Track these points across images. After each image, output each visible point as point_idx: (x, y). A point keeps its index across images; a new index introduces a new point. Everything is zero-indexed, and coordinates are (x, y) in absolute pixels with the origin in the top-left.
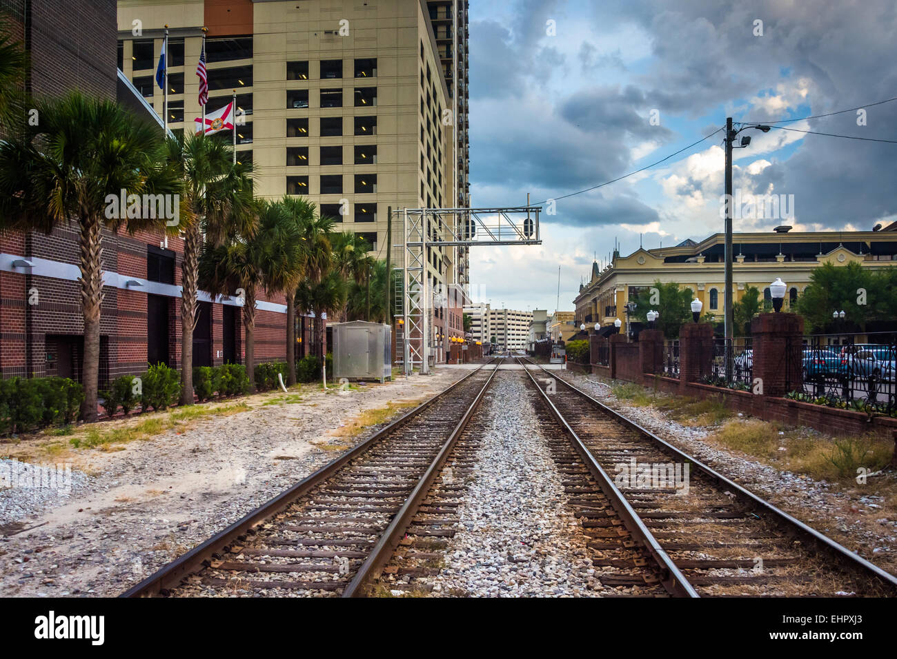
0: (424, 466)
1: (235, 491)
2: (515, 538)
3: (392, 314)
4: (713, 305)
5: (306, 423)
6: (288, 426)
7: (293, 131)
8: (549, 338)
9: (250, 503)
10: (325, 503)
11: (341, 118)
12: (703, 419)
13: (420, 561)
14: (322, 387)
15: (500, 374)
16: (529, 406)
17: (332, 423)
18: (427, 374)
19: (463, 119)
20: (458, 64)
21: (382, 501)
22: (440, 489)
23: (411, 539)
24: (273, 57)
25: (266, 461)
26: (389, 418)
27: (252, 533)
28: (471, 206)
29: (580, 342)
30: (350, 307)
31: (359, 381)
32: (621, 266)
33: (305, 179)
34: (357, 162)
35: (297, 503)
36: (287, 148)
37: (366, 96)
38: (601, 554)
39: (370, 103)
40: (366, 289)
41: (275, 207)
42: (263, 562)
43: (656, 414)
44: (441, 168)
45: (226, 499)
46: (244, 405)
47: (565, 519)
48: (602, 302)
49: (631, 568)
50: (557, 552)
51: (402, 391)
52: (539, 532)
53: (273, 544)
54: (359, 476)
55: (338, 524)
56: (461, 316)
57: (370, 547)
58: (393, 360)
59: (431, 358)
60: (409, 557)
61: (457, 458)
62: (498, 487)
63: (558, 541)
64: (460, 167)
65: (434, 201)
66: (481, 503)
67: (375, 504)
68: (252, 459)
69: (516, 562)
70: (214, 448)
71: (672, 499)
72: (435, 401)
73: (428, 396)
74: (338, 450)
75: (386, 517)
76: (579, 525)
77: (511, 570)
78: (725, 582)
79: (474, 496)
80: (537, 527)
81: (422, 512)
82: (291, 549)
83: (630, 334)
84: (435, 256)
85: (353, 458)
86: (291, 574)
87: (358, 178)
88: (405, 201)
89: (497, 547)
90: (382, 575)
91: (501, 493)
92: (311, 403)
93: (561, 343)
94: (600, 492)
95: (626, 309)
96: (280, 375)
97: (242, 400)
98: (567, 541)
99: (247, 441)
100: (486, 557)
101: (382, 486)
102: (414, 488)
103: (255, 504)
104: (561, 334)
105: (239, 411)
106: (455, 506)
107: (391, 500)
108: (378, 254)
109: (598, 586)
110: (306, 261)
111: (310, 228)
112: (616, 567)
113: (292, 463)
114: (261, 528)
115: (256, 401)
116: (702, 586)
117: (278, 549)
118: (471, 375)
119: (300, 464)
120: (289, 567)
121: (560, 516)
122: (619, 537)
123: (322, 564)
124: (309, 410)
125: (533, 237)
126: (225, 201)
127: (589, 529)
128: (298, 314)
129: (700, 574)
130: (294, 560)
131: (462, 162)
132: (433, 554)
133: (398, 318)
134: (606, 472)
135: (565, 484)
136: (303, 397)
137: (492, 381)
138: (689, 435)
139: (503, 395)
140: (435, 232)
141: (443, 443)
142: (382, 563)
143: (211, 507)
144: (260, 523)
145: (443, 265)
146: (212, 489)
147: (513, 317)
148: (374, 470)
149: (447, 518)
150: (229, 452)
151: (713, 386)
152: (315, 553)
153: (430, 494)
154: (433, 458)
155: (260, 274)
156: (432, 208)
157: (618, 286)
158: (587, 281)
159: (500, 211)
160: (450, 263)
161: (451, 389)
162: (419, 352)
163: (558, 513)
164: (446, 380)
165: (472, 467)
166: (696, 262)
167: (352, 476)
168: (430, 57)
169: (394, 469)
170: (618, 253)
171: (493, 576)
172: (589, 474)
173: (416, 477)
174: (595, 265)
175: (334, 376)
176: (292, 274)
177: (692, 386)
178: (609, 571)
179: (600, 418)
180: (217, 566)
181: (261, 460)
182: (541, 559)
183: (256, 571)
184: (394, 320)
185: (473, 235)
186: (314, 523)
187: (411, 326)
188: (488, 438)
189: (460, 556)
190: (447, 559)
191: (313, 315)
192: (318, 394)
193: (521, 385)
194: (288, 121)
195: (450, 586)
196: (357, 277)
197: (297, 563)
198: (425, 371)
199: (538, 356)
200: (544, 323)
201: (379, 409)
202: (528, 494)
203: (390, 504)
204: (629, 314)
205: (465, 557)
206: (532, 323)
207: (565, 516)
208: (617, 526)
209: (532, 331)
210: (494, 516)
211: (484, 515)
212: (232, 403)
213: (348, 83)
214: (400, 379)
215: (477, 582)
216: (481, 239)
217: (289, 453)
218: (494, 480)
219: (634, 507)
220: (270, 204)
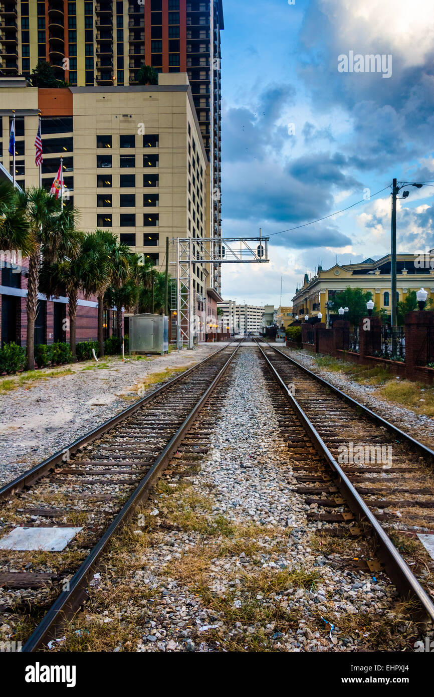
0: (190, 409)
1: (67, 426)
2: (245, 453)
3: (169, 308)
4: (386, 303)
5: (112, 382)
6: (100, 384)
7: (101, 183)
8: (275, 325)
9: (77, 433)
10: (126, 433)
11: (135, 175)
12: (373, 380)
13: (186, 467)
14: (122, 358)
15: (242, 349)
16: (259, 371)
17: (129, 382)
18: (192, 349)
19: (218, 176)
20: (214, 138)
21: (162, 431)
22: (200, 424)
23: (181, 454)
24: (88, 132)
25: (86, 407)
26: (166, 379)
27: (80, 451)
28: (222, 236)
29: (295, 328)
30: (141, 304)
31: (147, 354)
32: (323, 276)
33: (110, 216)
34: (145, 205)
35: (108, 433)
36: (98, 195)
37: (152, 160)
38: (298, 463)
39: (154, 165)
40: (151, 291)
41: (91, 238)
42: (88, 469)
43: (343, 377)
44: (202, 209)
45: (61, 431)
46: (69, 370)
47: (277, 442)
48: (310, 301)
49: (316, 472)
50: (271, 462)
51: (175, 360)
52: (261, 450)
53: (94, 458)
54: (147, 416)
55: (135, 446)
56: (216, 309)
57: (155, 459)
58: (170, 339)
59: (195, 338)
60: (179, 465)
61: (211, 404)
62: (236, 423)
63: (272, 456)
64: (215, 209)
65: (198, 232)
66: (225, 432)
67: (158, 433)
68: (76, 406)
69: (245, 468)
70: (51, 399)
71: (346, 431)
72: (197, 367)
73: (193, 364)
74: (133, 400)
75: (165, 441)
76: (286, 446)
77: (242, 472)
78: (373, 481)
79: (221, 428)
80: (259, 447)
81: (188, 438)
82: (105, 461)
83: (329, 322)
84: (198, 269)
85: (144, 404)
86: (105, 476)
87: (146, 216)
88: (178, 232)
89: (234, 459)
90: (163, 475)
91: (238, 427)
92: (115, 369)
93: (283, 328)
94: (301, 426)
95: (327, 306)
96: (93, 350)
97: (68, 367)
98: (277, 455)
99: (73, 394)
100: (226, 465)
101: (163, 422)
102: (182, 423)
103: (80, 434)
104: (283, 322)
105: (67, 375)
106: (209, 434)
107: (168, 431)
108: (160, 268)
109: (295, 481)
110: (111, 274)
111: (114, 251)
112: (307, 471)
113: (104, 408)
114: (85, 449)
115: (77, 367)
116: (358, 483)
117: (97, 461)
118: (222, 350)
119: (109, 409)
120: (104, 471)
121: (274, 441)
122: (310, 454)
123: (125, 469)
124: (114, 373)
125: (264, 257)
126: (58, 234)
127: (292, 449)
128: (105, 308)
129: (358, 476)
130: (107, 467)
131: (216, 205)
132: (194, 463)
133: (173, 311)
134: (306, 414)
135: (279, 421)
136: (109, 364)
137: (236, 353)
138: (363, 391)
139: (242, 364)
140: (198, 253)
141: (202, 395)
142: (162, 468)
143: (51, 436)
144: (85, 445)
145: (204, 275)
146: (51, 425)
147: (251, 310)
148: (157, 412)
149: (203, 442)
150: (61, 401)
151: (381, 359)
152: (120, 463)
153: (193, 427)
154: (195, 404)
155: (80, 282)
156: (196, 238)
157: (321, 290)
158: (300, 287)
159: (241, 240)
160: (208, 274)
161: (208, 359)
162: (187, 334)
163: (273, 439)
164: (205, 353)
165: (220, 410)
166: (374, 274)
167: (143, 416)
168: (195, 133)
169: (170, 411)
170: (321, 268)
171: (230, 476)
172: (295, 415)
173: (184, 417)
174: (306, 276)
175: (130, 351)
176: (102, 282)
177: (368, 358)
178: (303, 473)
179: (305, 379)
180: (59, 472)
181: (83, 406)
182: (260, 466)
183: (84, 474)
184: (170, 313)
185: (223, 256)
186: (119, 445)
187: (182, 316)
188: (232, 391)
189: (211, 464)
190: (203, 466)
191: (115, 309)
192: (119, 362)
193: (255, 356)
194: (98, 176)
195: (204, 481)
196: (145, 284)
197: (109, 469)
198: (191, 347)
199: (268, 337)
200: (272, 314)
201: (161, 372)
202: (255, 427)
203: (168, 433)
204: (329, 309)
205: (214, 465)
206: (264, 314)
207: (278, 441)
208: (310, 447)
209: (264, 319)
210: (233, 441)
211: (227, 440)
212: (61, 369)
213: (139, 151)
214: (174, 353)
215: (221, 479)
216: (229, 259)
217: (101, 402)
218: (234, 419)
219: (321, 435)
220: (87, 235)
